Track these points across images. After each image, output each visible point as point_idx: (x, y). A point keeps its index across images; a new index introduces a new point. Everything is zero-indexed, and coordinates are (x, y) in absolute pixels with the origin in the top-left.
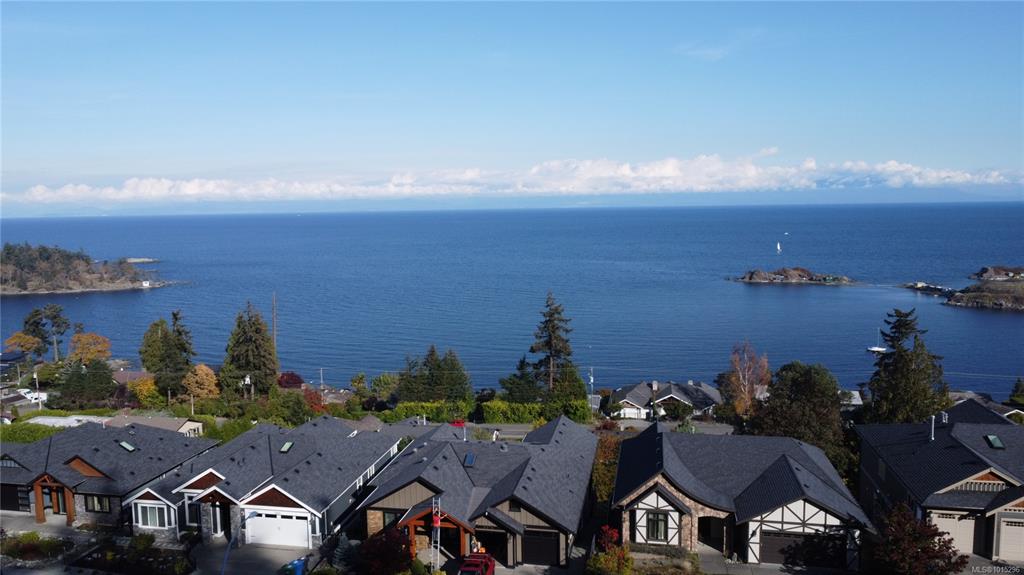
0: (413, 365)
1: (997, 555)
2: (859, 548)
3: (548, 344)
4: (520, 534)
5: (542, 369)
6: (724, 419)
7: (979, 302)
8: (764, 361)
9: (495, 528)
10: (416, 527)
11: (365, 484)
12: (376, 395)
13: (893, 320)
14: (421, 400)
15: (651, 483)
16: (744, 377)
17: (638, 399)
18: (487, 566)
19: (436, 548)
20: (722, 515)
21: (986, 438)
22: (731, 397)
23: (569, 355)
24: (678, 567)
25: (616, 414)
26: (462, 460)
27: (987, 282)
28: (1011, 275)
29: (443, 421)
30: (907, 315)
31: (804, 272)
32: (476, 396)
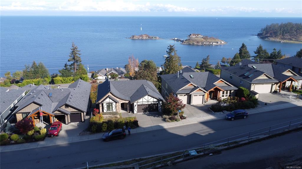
0: (28, 68)
1: (192, 103)
2: (161, 106)
3: (74, 58)
4: (69, 114)
5: (73, 66)
6: (127, 77)
7: (189, 43)
8: (137, 61)
9: (61, 114)
10: (34, 117)
11: (14, 106)
12: (15, 78)
13: (169, 48)
14: (32, 79)
15: (107, 96)
16: (132, 65)
17: (102, 73)
18: (59, 125)
19: (42, 122)
20: (127, 102)
21: (190, 76)
22: (129, 71)
23: (80, 62)
24: (116, 117)
25: (96, 78)
26: (48, 95)
27: (191, 38)
28: (196, 36)
29: (40, 85)
30: (173, 46)
31: (147, 35)
32: (51, 76)
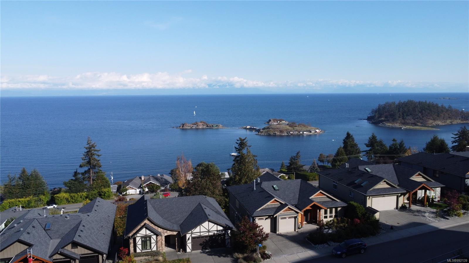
0: (12, 179)
4: (78, 259)
5: (86, 175)
6: (174, 190)
9: (64, 259)
14: (18, 197)
16: (182, 170)
17: (135, 185)
22: (177, 180)
23: (99, 167)
25: (125, 193)
26: (44, 226)
29: (32, 207)
32: (51, 192)
